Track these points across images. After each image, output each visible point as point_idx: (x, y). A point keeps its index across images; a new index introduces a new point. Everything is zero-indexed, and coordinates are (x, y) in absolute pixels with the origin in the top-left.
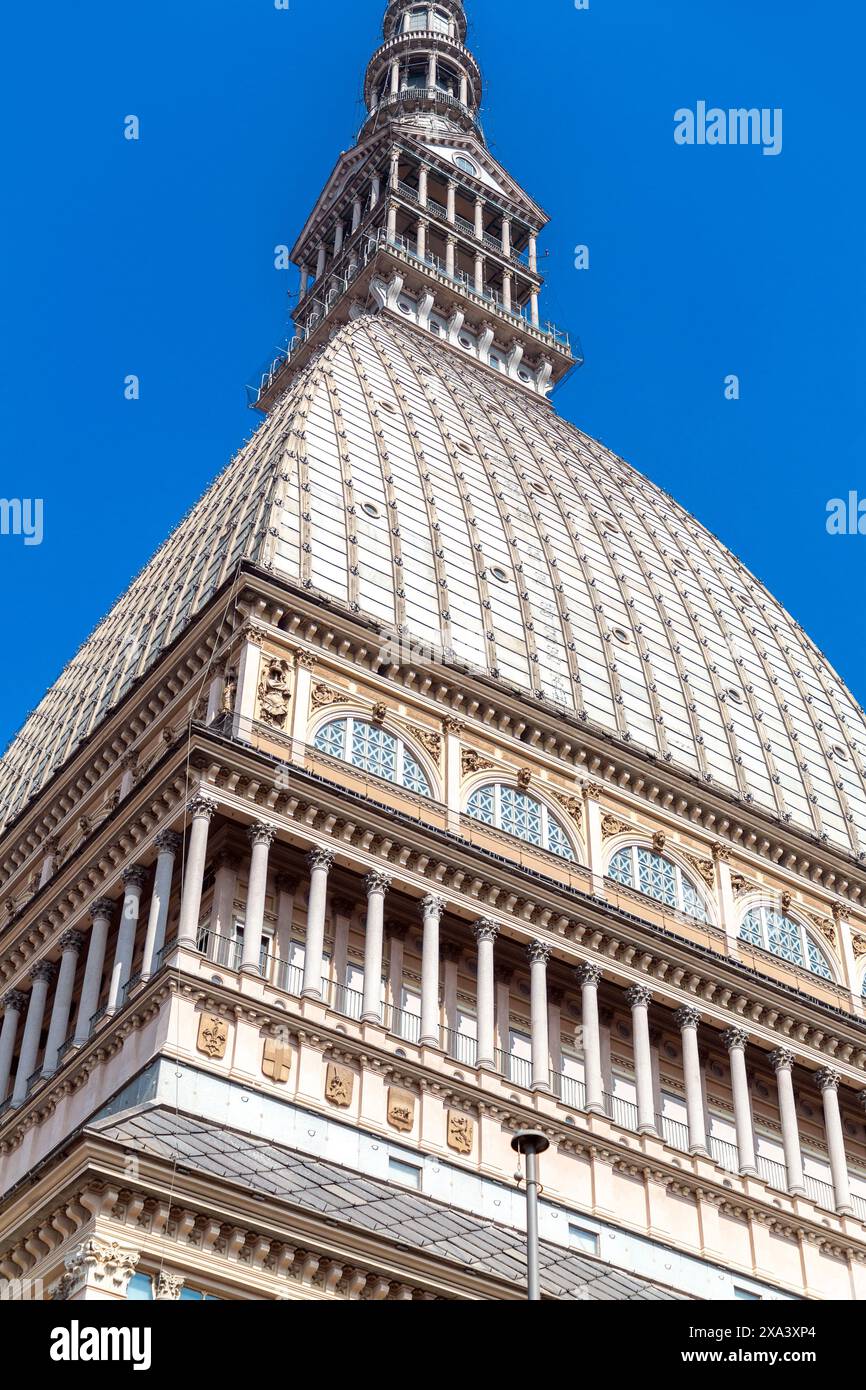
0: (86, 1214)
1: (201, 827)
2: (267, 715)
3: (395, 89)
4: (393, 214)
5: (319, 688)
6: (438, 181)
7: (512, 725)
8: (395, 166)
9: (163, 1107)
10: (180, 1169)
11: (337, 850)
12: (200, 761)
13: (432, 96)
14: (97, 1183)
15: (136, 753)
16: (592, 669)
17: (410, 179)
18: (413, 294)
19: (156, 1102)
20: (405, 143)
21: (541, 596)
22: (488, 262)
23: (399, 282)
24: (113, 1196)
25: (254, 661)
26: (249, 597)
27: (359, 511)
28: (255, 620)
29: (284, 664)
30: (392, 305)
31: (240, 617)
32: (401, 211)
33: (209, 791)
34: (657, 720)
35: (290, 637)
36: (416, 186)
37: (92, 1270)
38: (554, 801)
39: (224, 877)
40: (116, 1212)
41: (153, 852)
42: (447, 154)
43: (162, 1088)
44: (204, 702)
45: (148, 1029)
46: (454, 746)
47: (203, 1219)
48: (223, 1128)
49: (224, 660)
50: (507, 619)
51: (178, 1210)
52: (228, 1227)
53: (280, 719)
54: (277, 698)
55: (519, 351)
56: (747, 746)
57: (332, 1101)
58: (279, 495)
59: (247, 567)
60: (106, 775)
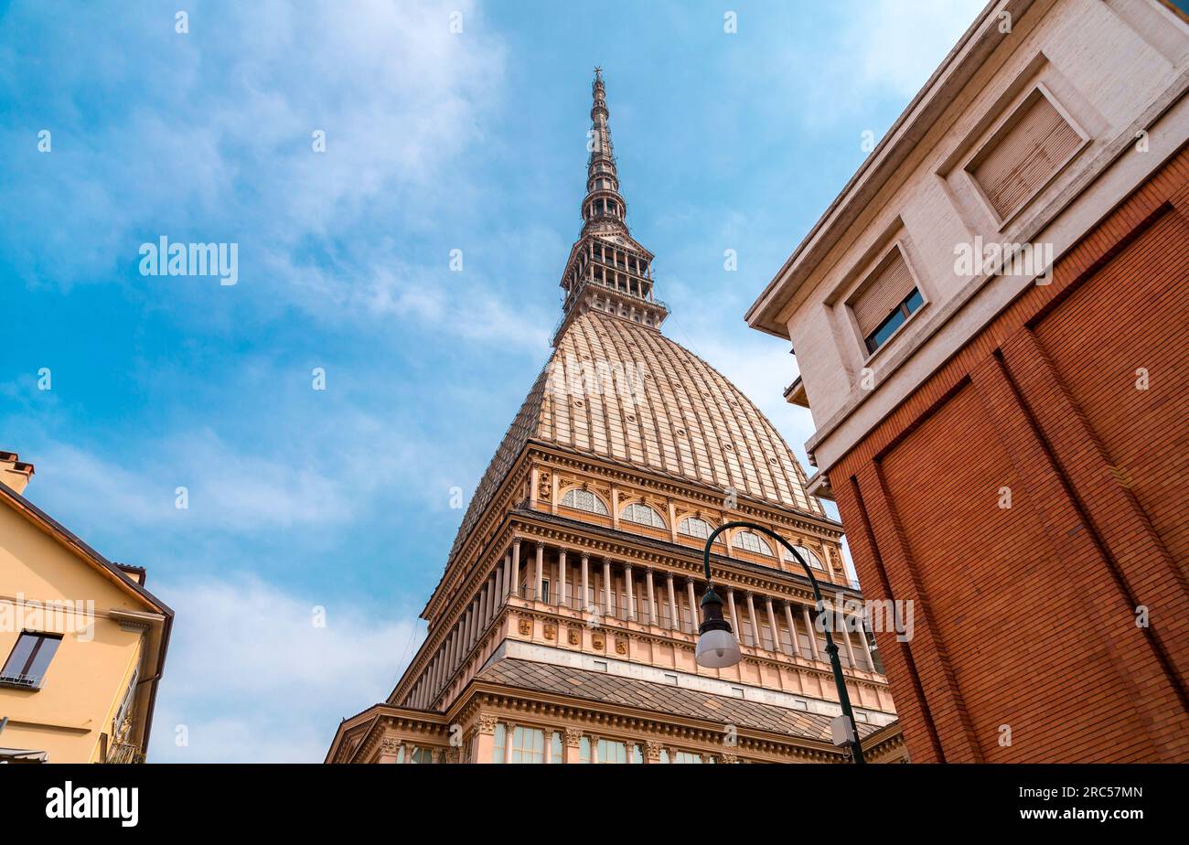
0: (478, 705)
1: (517, 548)
2: (542, 496)
3: (592, 214)
4: (592, 268)
5: (562, 481)
6: (609, 251)
7: (637, 480)
8: (592, 250)
9: (508, 658)
10: (508, 686)
11: (568, 547)
12: (514, 523)
13: (605, 215)
14: (481, 695)
15: (504, 509)
16: (669, 449)
17: (598, 253)
18: (602, 297)
19: (505, 657)
20: (595, 239)
21: (648, 424)
22: (631, 279)
23: (596, 296)
24: (487, 699)
25: (536, 475)
26: (532, 451)
27: (575, 406)
28: (536, 460)
29: (547, 475)
30: (594, 306)
31: (530, 459)
32: (595, 267)
33: (518, 534)
34: (696, 465)
35: (550, 464)
36: (601, 255)
37: (481, 728)
38: (656, 507)
39: (529, 562)
40: (489, 704)
41: (503, 556)
42: (611, 239)
43: (507, 651)
44: (522, 491)
45: (504, 626)
46: (615, 493)
47: (520, 702)
48: (530, 662)
49: (527, 475)
50: (634, 436)
51: (510, 700)
52: (529, 703)
53: (547, 496)
54: (546, 489)
55: (645, 313)
56: (734, 467)
57: (571, 643)
58: (543, 407)
59: (529, 441)
60: (496, 516)
